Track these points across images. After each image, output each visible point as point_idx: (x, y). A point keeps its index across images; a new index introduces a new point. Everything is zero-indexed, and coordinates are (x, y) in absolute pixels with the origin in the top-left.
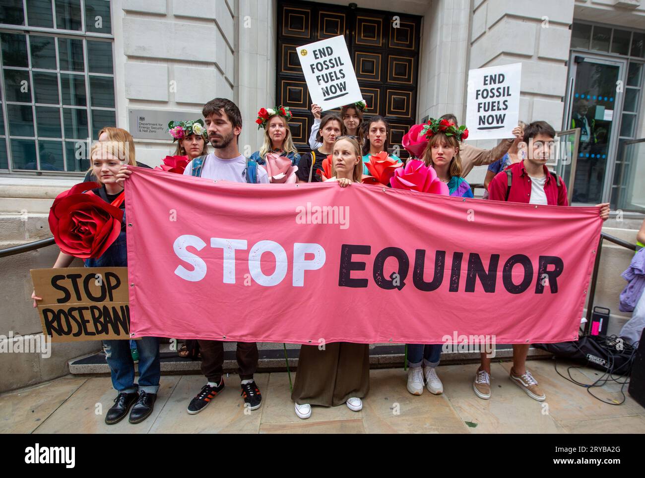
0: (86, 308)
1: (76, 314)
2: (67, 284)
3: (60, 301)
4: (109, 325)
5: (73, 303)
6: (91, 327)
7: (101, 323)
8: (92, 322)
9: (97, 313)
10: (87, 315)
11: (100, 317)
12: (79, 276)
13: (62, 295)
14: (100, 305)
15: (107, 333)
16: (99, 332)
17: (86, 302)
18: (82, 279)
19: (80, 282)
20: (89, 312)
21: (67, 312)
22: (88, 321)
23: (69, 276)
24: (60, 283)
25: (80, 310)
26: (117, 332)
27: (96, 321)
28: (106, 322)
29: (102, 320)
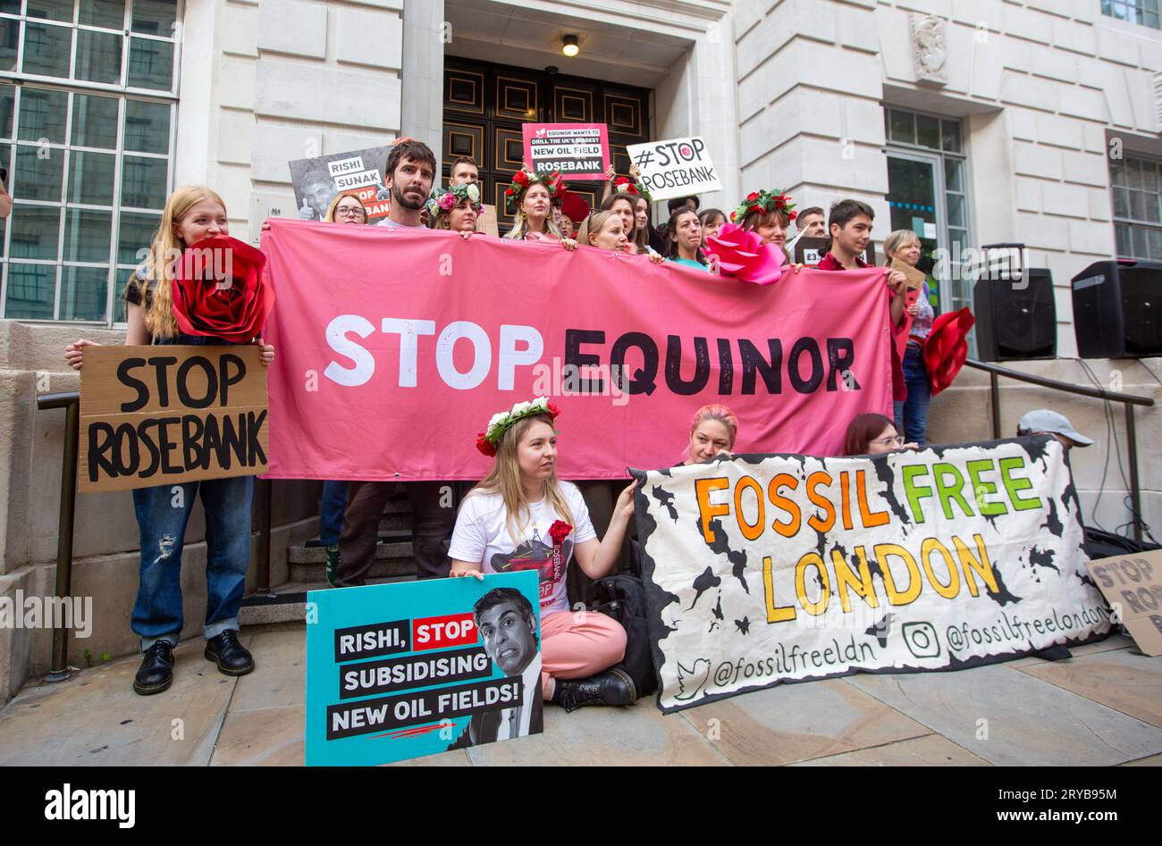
0: (176, 420)
1: (153, 432)
2: (147, 375)
3: (126, 407)
4: (213, 452)
5: (153, 410)
6: (176, 458)
7: (197, 447)
8: (180, 446)
9: (193, 428)
10: (175, 434)
11: (197, 436)
12: (172, 361)
13: (132, 395)
14: (202, 413)
15: (206, 467)
16: (190, 466)
17: (176, 409)
18: (177, 366)
19: (172, 372)
20: (179, 427)
21: (136, 428)
22: (174, 446)
23: (152, 361)
24: (133, 373)
25: (163, 424)
26: (225, 463)
27: (189, 443)
28: (208, 445)
29: (200, 442)
